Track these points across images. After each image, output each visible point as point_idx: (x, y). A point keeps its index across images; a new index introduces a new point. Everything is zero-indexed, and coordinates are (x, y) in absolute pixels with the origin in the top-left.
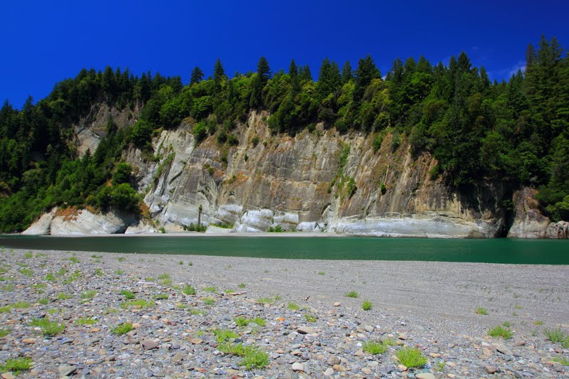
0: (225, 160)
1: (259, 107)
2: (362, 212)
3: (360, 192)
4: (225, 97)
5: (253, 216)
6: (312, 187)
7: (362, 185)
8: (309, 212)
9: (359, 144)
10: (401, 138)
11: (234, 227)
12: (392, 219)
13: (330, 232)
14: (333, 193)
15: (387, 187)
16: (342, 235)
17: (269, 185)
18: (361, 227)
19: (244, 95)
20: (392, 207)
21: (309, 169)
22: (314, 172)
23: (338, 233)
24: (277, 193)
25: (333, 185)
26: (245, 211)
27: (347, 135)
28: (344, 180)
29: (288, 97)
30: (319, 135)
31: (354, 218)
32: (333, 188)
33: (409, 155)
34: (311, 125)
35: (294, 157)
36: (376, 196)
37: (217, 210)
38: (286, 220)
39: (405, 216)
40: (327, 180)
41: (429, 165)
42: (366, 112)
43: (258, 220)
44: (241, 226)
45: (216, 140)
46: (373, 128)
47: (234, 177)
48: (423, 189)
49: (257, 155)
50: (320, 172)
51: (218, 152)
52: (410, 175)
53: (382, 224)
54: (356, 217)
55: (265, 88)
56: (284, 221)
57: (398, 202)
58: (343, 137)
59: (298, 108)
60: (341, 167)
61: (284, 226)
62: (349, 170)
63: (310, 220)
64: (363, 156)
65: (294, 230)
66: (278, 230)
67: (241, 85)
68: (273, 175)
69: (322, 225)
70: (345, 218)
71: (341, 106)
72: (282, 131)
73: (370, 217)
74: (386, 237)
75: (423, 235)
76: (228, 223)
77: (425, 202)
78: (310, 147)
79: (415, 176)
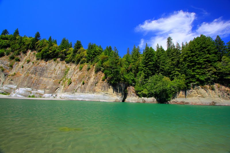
0: (11, 67)
1: (33, 49)
2: (74, 91)
3: (73, 84)
4: (17, 43)
5: (21, 90)
6: (52, 81)
7: (74, 81)
8: (49, 90)
9: (73, 68)
10: (91, 66)
11: (10, 95)
12: (86, 94)
13: (58, 98)
14: (61, 84)
15: (85, 82)
16: (64, 100)
17: (32, 78)
18: (72, 96)
19: (27, 43)
20: (87, 89)
21: (52, 74)
22: (54, 75)
23: (62, 99)
24: (35, 82)
25: (61, 81)
26: (17, 88)
27: (69, 64)
28: (66, 79)
29: (47, 47)
30: (58, 62)
31: (70, 93)
32: (61, 82)
33: (94, 72)
34: (55, 59)
35: (45, 69)
36: (80, 85)
37: (2, 87)
38: (37, 93)
39: (91, 93)
40: (59, 79)
41: (101, 76)
42: (78, 57)
43: (24, 92)
44: (14, 95)
45: (9, 58)
46: (80, 63)
47: (15, 74)
48: (99, 84)
49: (28, 66)
50: (56, 76)
51: (9, 63)
52: (94, 79)
53: (82, 96)
54: (71, 93)
55: (37, 43)
56: (36, 93)
57: (89, 88)
58: (67, 64)
59: (50, 51)
60: (66, 74)
61: (36, 95)
62: (69, 76)
63: (49, 93)
64: (75, 71)
65: (41, 97)
66: (33, 97)
67: (26, 40)
68: (35, 74)
69: (54, 95)
70: (66, 93)
71: (68, 54)
72: (42, 59)
73: (77, 93)
74: (83, 101)
75: (98, 100)
76: (7, 93)
77: (100, 88)
78: (54, 66)
79: (96, 79)
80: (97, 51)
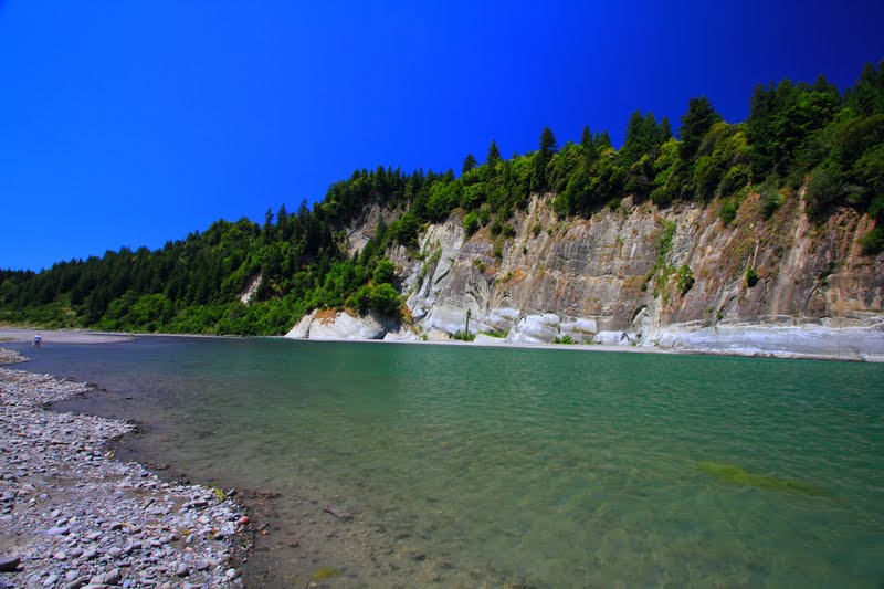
0: (499, 255)
1: (541, 188)
2: (708, 315)
3: (701, 287)
4: (501, 182)
5: (534, 322)
6: (616, 284)
7: (704, 275)
8: (612, 317)
9: (691, 220)
10: (781, 196)
11: (509, 336)
12: (776, 327)
13: (646, 346)
14: (650, 291)
15: (758, 274)
16: (671, 351)
17: (554, 282)
18: (708, 339)
19: (523, 176)
20: (775, 306)
21: (612, 259)
22: (618, 263)
23: (662, 347)
24: (566, 293)
25: (649, 279)
26: (522, 316)
27: (671, 209)
28: (667, 273)
29: (580, 170)
30: (625, 213)
31: (693, 325)
32: (650, 283)
33: (804, 217)
34: (613, 202)
35: (588, 245)
36: (736, 290)
37: (488, 315)
38: (578, 328)
39: (804, 321)
40: (641, 273)
41: (853, 229)
42: (705, 169)
43: (540, 328)
44: (517, 335)
45: (489, 233)
46: (718, 193)
47: (509, 275)
48: (845, 273)
49: (539, 245)
50: (629, 263)
51: (491, 246)
52: (812, 251)
53: (753, 335)
54: (697, 324)
55: (549, 165)
56: (575, 330)
57: (787, 297)
58: (664, 212)
59: (594, 180)
60: (662, 253)
61: (574, 337)
62: (677, 259)
63: (615, 328)
64: (701, 234)
65: (589, 342)
66: (567, 341)
67: (520, 166)
68: (560, 269)
69: (632, 336)
70: (675, 326)
71: (659, 170)
72: (572, 214)
73: (726, 323)
74: (764, 357)
75: (852, 356)
76: (501, 331)
77: (854, 296)
78: (613, 229)
79: (823, 252)
80: (807, 110)
